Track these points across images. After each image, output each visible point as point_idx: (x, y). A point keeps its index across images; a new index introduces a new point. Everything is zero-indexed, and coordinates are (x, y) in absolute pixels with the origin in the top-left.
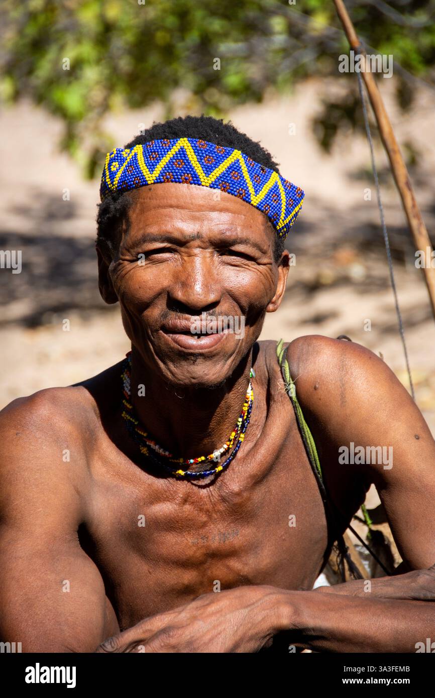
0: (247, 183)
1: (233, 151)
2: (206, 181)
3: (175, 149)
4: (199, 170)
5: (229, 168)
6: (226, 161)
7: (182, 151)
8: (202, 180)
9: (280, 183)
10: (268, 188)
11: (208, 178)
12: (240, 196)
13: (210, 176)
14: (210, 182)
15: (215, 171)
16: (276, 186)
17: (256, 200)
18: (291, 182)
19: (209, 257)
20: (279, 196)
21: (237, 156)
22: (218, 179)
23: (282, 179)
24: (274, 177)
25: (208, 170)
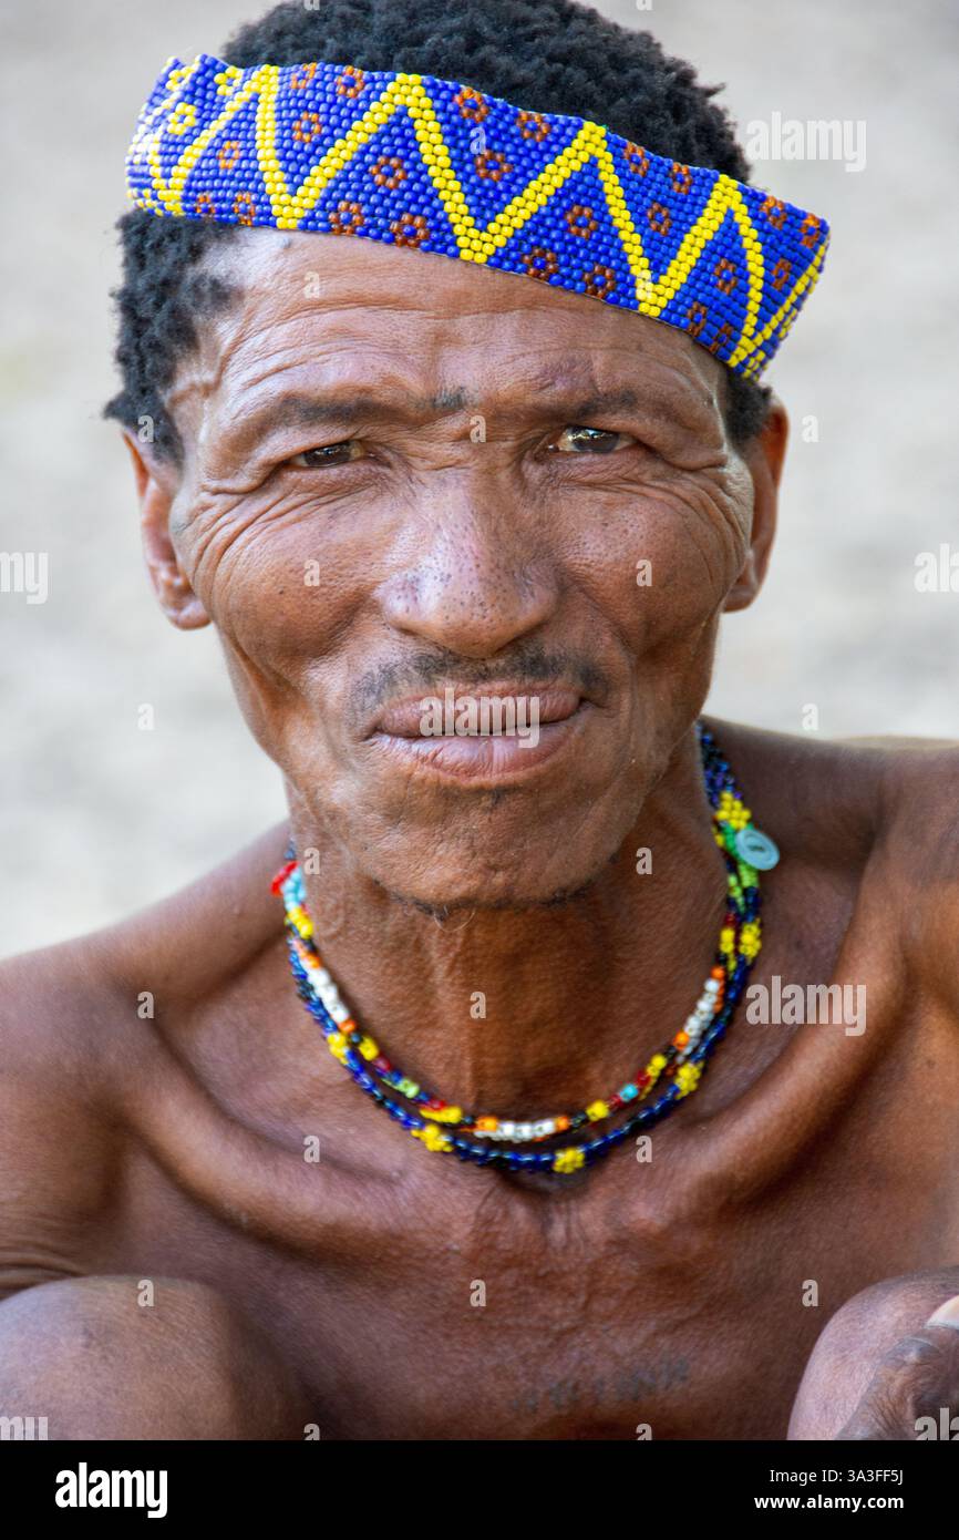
0: (623, 242)
1: (580, 127)
2: (476, 245)
3: (377, 116)
4: (455, 202)
5: (561, 194)
6: (550, 168)
7: (400, 130)
8: (462, 242)
9: (743, 218)
10: (701, 243)
11: (484, 236)
12: (595, 293)
13: (492, 227)
14: (489, 249)
15: (509, 209)
16: (729, 229)
17: (652, 295)
18: (784, 201)
19: (509, 465)
20: (739, 258)
21: (590, 148)
22: (519, 238)
23: (754, 199)
24: (725, 195)
25: (485, 206)
